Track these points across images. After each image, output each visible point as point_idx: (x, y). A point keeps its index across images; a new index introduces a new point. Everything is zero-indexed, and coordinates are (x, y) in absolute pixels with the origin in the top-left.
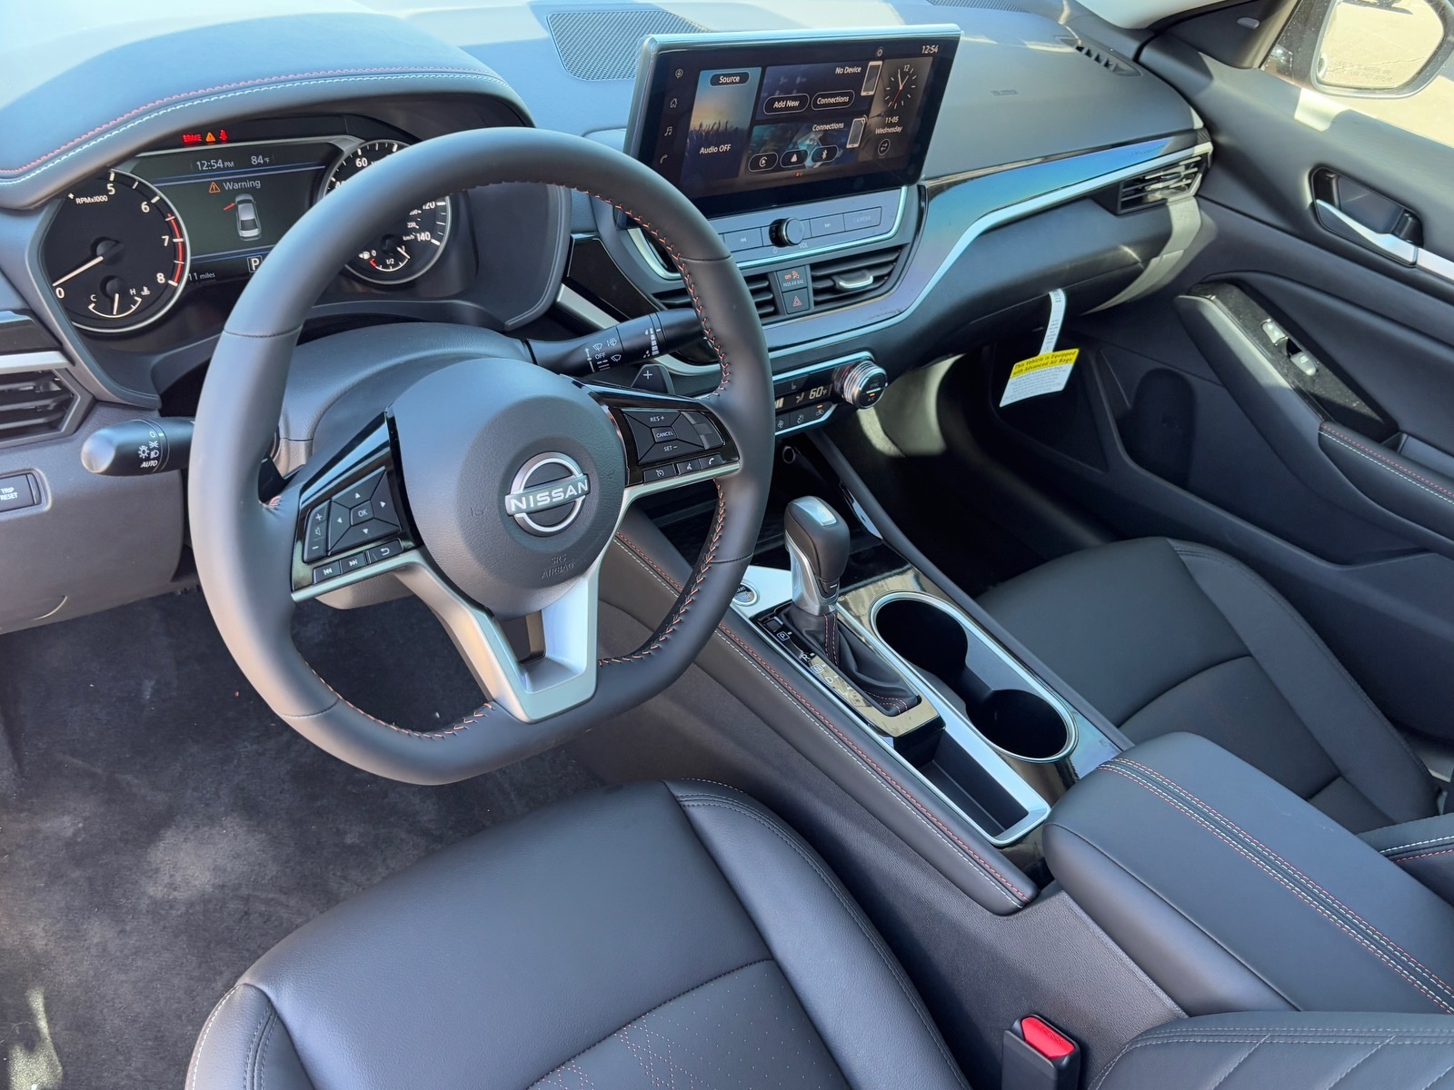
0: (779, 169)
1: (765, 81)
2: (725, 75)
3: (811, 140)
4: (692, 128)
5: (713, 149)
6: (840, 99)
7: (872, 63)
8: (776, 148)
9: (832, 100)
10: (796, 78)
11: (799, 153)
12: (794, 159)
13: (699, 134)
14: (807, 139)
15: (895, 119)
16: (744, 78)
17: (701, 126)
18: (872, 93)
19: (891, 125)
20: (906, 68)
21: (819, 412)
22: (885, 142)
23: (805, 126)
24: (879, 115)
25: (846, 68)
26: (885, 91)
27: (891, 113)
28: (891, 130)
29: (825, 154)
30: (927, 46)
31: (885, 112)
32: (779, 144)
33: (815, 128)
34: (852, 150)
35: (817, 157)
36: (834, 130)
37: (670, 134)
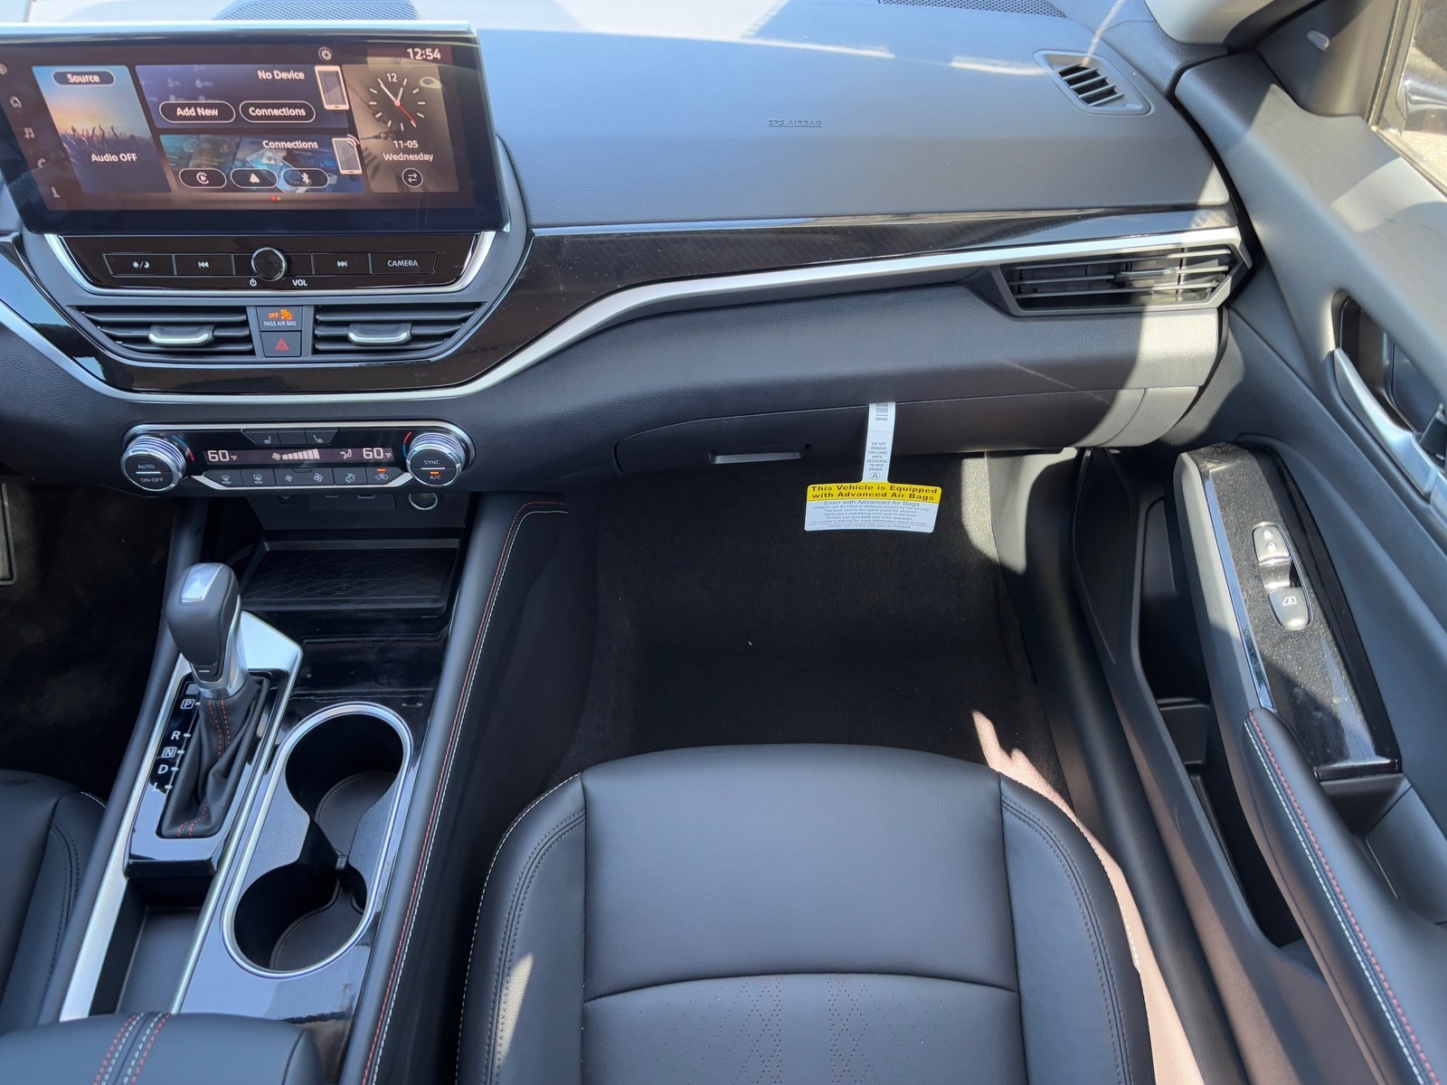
0: (231, 188)
1: (143, 83)
2: (73, 74)
3: (269, 159)
4: (61, 131)
5: (108, 158)
6: (293, 112)
7: (318, 68)
8: (216, 164)
9: (276, 112)
10: (193, 82)
11: (258, 173)
12: (254, 179)
13: (79, 140)
14: (262, 155)
15: (413, 144)
16: (106, 79)
17: (74, 130)
18: (346, 107)
19: (408, 151)
20: (392, 77)
21: (382, 476)
22: (412, 172)
23: (246, 140)
24: (378, 137)
25: (275, 72)
26: (369, 106)
27: (398, 135)
28: (412, 157)
29: (305, 177)
30: (416, 50)
31: (385, 133)
32: (216, 160)
33: (267, 144)
34: (352, 177)
35: (295, 181)
36: (303, 150)
37: (33, 136)
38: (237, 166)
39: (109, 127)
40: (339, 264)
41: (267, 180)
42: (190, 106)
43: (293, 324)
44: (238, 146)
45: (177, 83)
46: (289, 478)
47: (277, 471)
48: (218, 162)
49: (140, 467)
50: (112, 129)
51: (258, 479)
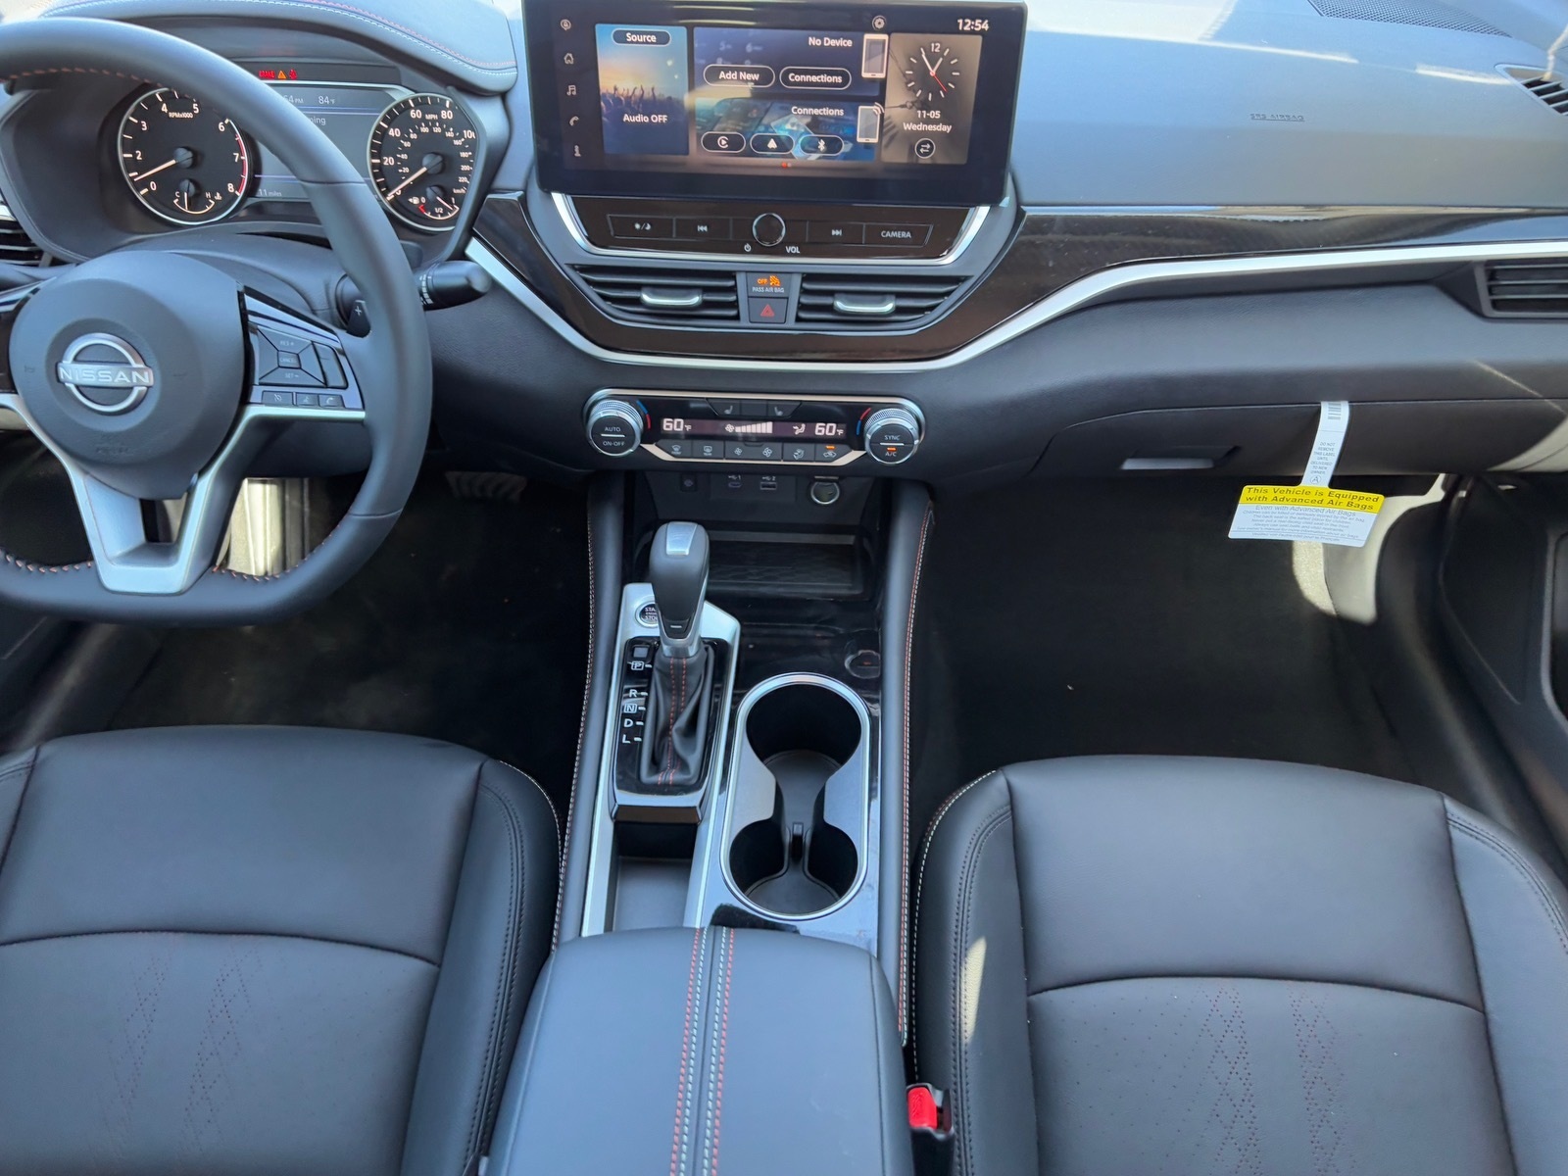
0: (749, 154)
1: (696, 45)
2: (633, 33)
3: (793, 125)
4: (603, 90)
5: (640, 118)
6: (827, 79)
7: (868, 37)
8: (740, 128)
9: (814, 79)
10: (744, 46)
11: (777, 139)
12: (772, 144)
13: (617, 100)
14: (787, 121)
15: (935, 114)
16: (663, 39)
17: (616, 89)
18: (881, 76)
19: (928, 121)
20: (935, 47)
21: (830, 453)
22: (925, 143)
23: (777, 105)
24: (902, 106)
25: (825, 39)
26: (905, 75)
27: (925, 106)
28: (931, 128)
29: (822, 145)
30: (966, 21)
31: (913, 103)
32: (742, 124)
33: (795, 110)
34: (867, 146)
35: (810, 147)
36: (829, 117)
37: (574, 93)
38: (760, 131)
39: (651, 87)
40: (834, 233)
41: (784, 145)
42: (733, 70)
43: (782, 290)
44: (767, 111)
45: (729, 47)
46: (738, 451)
47: (728, 443)
48: (743, 127)
49: (607, 429)
50: (653, 89)
51: (708, 450)
